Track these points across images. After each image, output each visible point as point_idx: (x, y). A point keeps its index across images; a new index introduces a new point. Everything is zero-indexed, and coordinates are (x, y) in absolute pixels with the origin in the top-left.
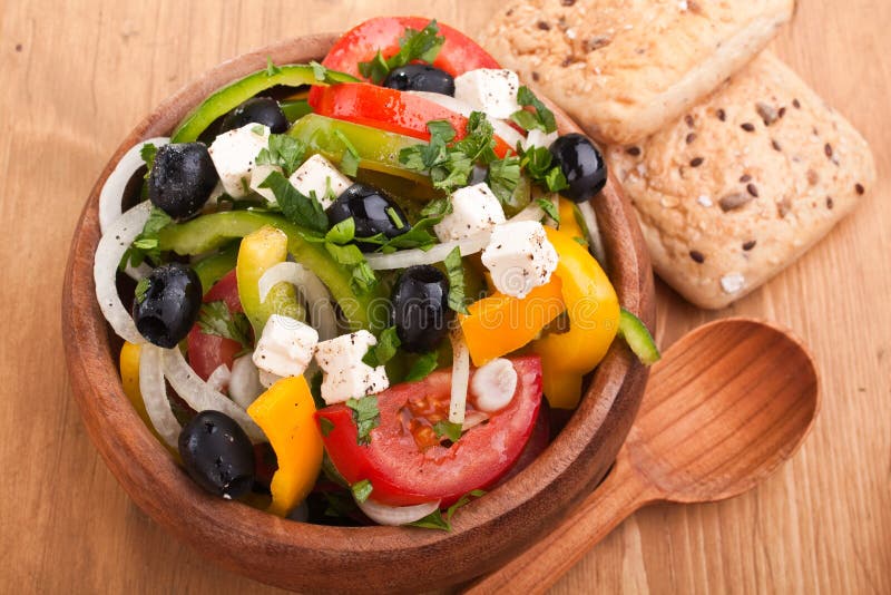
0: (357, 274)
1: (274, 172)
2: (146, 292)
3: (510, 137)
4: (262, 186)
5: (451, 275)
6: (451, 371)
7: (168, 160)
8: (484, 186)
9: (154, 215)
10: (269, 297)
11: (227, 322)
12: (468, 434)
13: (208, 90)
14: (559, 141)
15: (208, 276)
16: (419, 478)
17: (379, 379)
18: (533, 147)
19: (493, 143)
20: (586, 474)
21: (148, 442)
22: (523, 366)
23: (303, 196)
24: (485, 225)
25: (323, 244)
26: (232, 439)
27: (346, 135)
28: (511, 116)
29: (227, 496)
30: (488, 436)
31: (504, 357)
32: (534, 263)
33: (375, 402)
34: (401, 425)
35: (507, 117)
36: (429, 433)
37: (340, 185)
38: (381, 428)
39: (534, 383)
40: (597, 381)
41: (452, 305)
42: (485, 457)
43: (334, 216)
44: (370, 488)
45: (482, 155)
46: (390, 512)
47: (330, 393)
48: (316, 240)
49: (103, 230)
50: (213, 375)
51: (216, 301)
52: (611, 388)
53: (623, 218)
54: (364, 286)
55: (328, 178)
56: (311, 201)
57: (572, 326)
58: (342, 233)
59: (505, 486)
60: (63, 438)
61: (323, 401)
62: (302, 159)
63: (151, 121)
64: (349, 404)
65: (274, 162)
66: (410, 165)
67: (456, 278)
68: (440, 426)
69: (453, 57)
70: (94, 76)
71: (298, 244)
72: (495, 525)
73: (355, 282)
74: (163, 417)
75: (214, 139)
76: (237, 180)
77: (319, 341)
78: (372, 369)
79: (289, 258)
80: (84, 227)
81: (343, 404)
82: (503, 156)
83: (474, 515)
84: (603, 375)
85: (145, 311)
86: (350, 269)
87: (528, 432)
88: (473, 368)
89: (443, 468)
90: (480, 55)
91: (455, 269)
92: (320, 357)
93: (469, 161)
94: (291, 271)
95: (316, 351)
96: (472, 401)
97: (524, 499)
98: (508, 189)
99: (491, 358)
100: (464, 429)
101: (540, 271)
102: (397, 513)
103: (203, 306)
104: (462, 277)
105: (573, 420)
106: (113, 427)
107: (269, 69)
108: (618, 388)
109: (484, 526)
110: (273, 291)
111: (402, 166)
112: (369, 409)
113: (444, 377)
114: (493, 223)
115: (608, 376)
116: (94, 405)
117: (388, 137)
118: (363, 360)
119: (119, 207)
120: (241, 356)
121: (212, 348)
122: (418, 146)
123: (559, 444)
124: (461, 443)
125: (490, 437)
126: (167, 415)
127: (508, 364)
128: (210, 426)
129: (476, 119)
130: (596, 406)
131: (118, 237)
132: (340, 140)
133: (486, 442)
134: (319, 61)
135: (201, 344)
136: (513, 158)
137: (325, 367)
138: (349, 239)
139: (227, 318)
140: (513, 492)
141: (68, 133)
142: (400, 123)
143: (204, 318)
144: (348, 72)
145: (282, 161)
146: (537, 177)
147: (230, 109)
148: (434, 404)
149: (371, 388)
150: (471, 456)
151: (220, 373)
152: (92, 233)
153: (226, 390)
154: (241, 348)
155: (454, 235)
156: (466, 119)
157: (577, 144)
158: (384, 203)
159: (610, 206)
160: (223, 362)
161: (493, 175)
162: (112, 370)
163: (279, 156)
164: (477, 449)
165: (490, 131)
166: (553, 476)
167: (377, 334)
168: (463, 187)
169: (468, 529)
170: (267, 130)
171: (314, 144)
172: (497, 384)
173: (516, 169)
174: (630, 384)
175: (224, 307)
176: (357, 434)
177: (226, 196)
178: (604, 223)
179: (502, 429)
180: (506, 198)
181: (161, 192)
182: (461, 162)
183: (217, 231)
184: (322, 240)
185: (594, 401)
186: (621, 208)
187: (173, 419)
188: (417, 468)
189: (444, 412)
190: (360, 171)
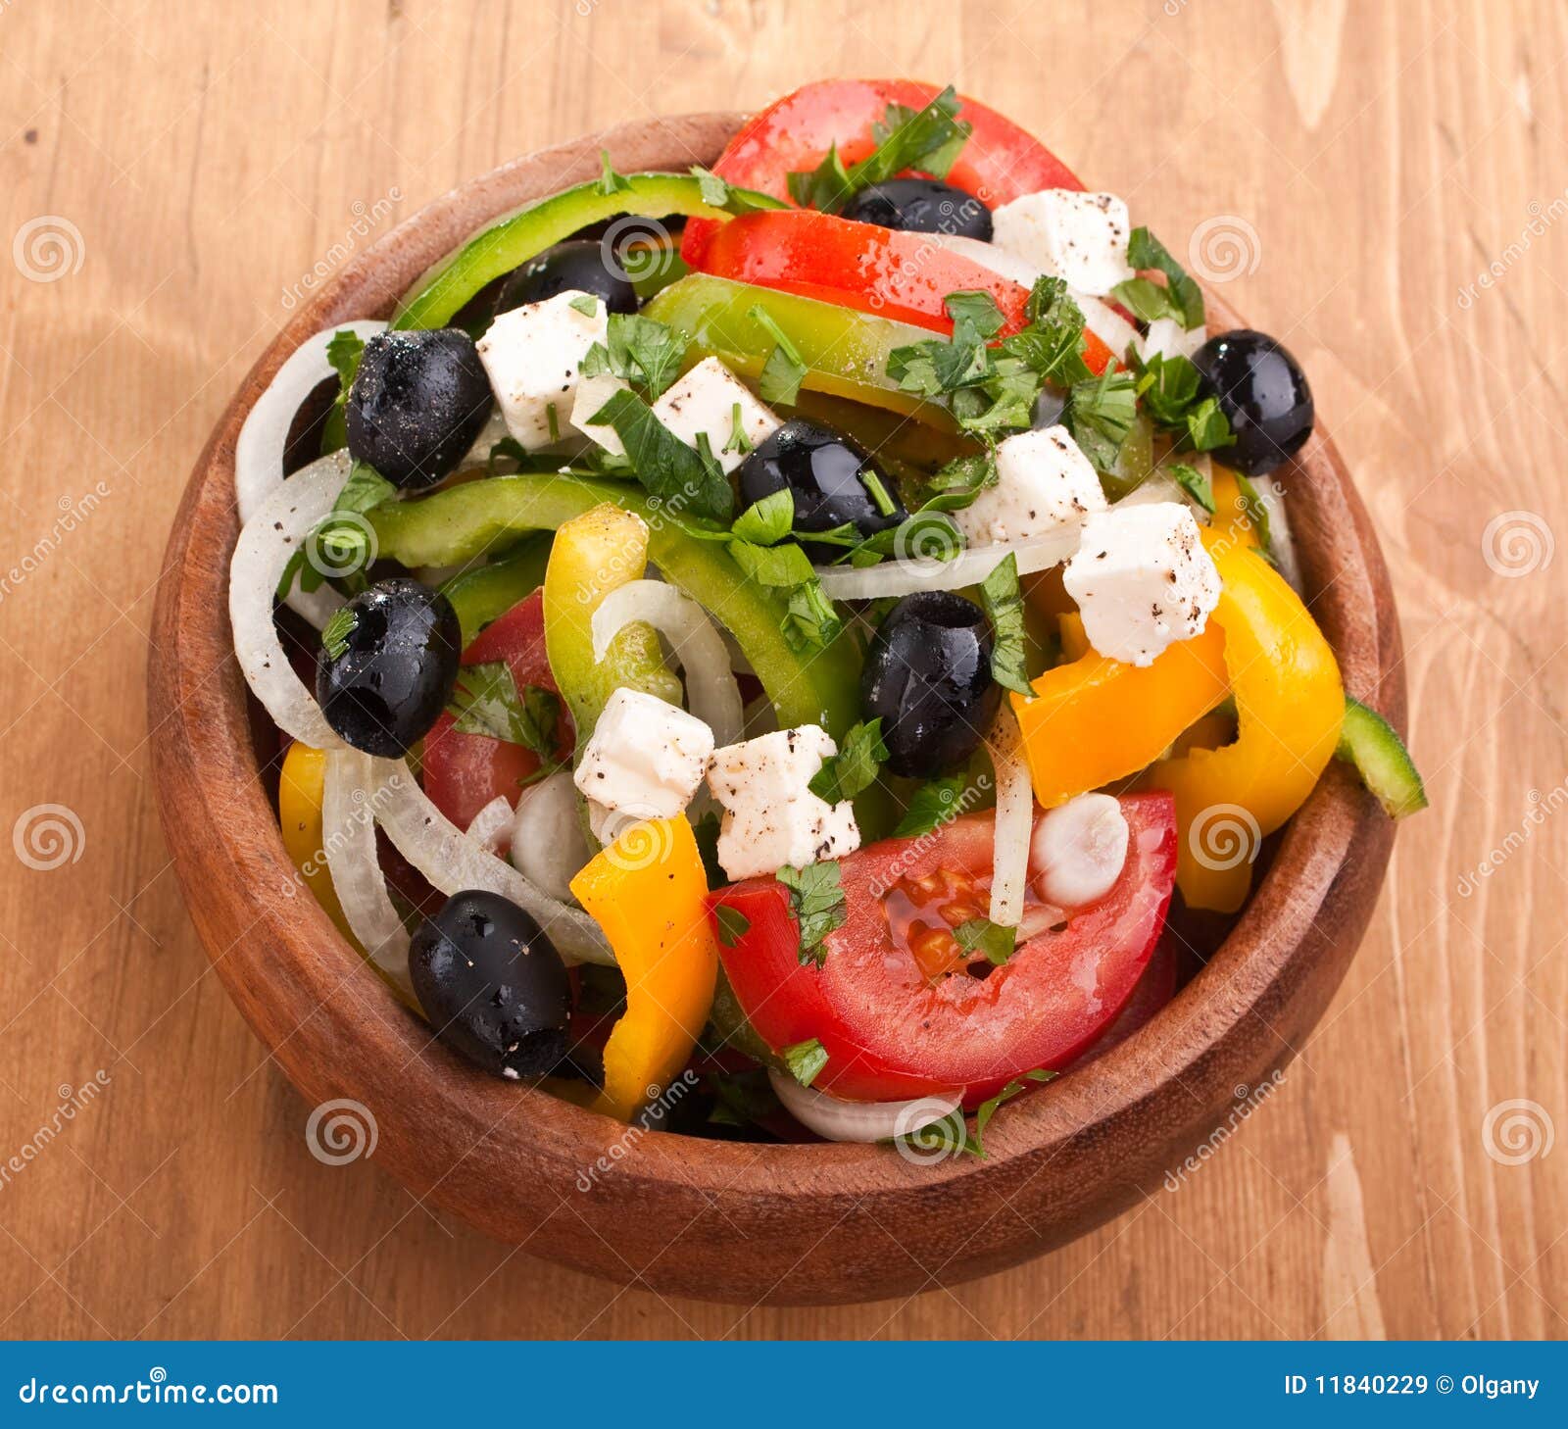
0: (798, 606)
1: (621, 391)
2: (347, 638)
3: (1114, 333)
4: (596, 420)
5: (998, 612)
6: (992, 817)
7: (392, 364)
8: (1061, 432)
9: (357, 481)
10: (609, 652)
11: (510, 706)
12: (1023, 952)
13: (464, 226)
14: (1212, 346)
15: (473, 609)
16: (922, 1042)
17: (842, 828)
18: (1160, 355)
19: (1081, 346)
20: (1265, 1045)
21: (340, 955)
22: (1139, 812)
23: (680, 444)
24: (1066, 511)
25: (725, 546)
26: (526, 950)
27: (776, 318)
28: (1113, 290)
29: (511, 1072)
30: (1066, 956)
31: (1101, 791)
32: (1177, 590)
33: (835, 877)
34: (887, 924)
35: (1104, 291)
36: (945, 946)
37: (759, 424)
38: (847, 931)
39: (1160, 851)
40: (1291, 851)
41: (999, 675)
42: (1059, 1002)
43: (747, 487)
44: (821, 1056)
45: (1059, 368)
46: (857, 1114)
47: (737, 856)
48: (707, 535)
49: (245, 509)
50: (479, 817)
51: (487, 663)
52: (1320, 866)
53: (1345, 509)
54: (812, 632)
55: (736, 408)
56: (698, 454)
57: (1242, 732)
58: (767, 520)
59: (1097, 1065)
60: (126, 962)
61: (722, 873)
62: (681, 367)
63: (343, 286)
64: (782, 877)
65: (620, 372)
66: (910, 384)
67: (1008, 620)
68: (966, 931)
69: (987, 166)
70: (191, 199)
71: (669, 543)
72: (1076, 1145)
73: (792, 625)
74: (372, 907)
75: (491, 323)
76: (538, 410)
77: (718, 745)
78: (829, 807)
79: (652, 572)
80: (202, 504)
81: (769, 878)
82: (1100, 369)
83: (1034, 1123)
84: (1305, 838)
85: (345, 676)
86: (781, 598)
87: (1145, 952)
88: (1040, 812)
89: (972, 1021)
90: (1043, 164)
91: (1005, 601)
92: (719, 779)
93: (1033, 378)
94: (654, 600)
95: (711, 767)
96: (1036, 880)
97: (1138, 1092)
98: (1110, 440)
99: (1074, 792)
100: (1018, 939)
101: (1187, 609)
102: (871, 1115)
103: (461, 673)
104: (1019, 619)
105: (1241, 930)
106: (268, 925)
107: (607, 181)
108: (1336, 865)
109: (1053, 1147)
110: (619, 640)
111: (893, 386)
112: (822, 890)
113: (978, 829)
114: (1082, 509)
115: (1315, 839)
116: (222, 876)
117: (861, 323)
118: (810, 787)
119: (277, 464)
120: (537, 782)
121: (476, 764)
122: (928, 344)
123: (1211, 978)
124: (1009, 970)
125: (1069, 959)
126: (378, 901)
127: (1111, 803)
128: (480, 922)
129: (1048, 292)
130: (1290, 901)
131: (278, 526)
132: (761, 327)
133: (1059, 971)
134: (708, 165)
135: (452, 754)
136: (1119, 376)
137: (728, 801)
138: (782, 535)
139: (510, 697)
140: (1116, 1078)
141: (135, 318)
142: (889, 295)
143: (460, 698)
144: (767, 190)
145: (636, 371)
146: (1169, 419)
147: (519, 263)
148: (955, 884)
149: (827, 846)
150: (1030, 999)
151: (494, 816)
152: (220, 518)
153: (505, 850)
154: (536, 766)
155: (998, 531)
156: (1026, 292)
157: (1254, 351)
158: (854, 463)
159: (1317, 484)
160: (497, 795)
161: (1080, 409)
162: (263, 806)
163: (629, 359)
164: (1043, 983)
165: (1077, 318)
166: (1201, 1046)
167: (838, 734)
168: (1019, 430)
169: (1020, 1153)
170: (601, 306)
171: (702, 338)
172: (1088, 846)
173: (1129, 398)
174: (1360, 860)
175: (506, 674)
176: (798, 940)
177: (509, 446)
178: (1302, 521)
179: (1094, 944)
180: (1107, 458)
181: (374, 432)
182: (1017, 382)
183: (491, 514)
184: (724, 536)
185: (1285, 890)
186: (1339, 489)
187: (390, 912)
188: (917, 1020)
189: (977, 902)
190: (804, 394)
